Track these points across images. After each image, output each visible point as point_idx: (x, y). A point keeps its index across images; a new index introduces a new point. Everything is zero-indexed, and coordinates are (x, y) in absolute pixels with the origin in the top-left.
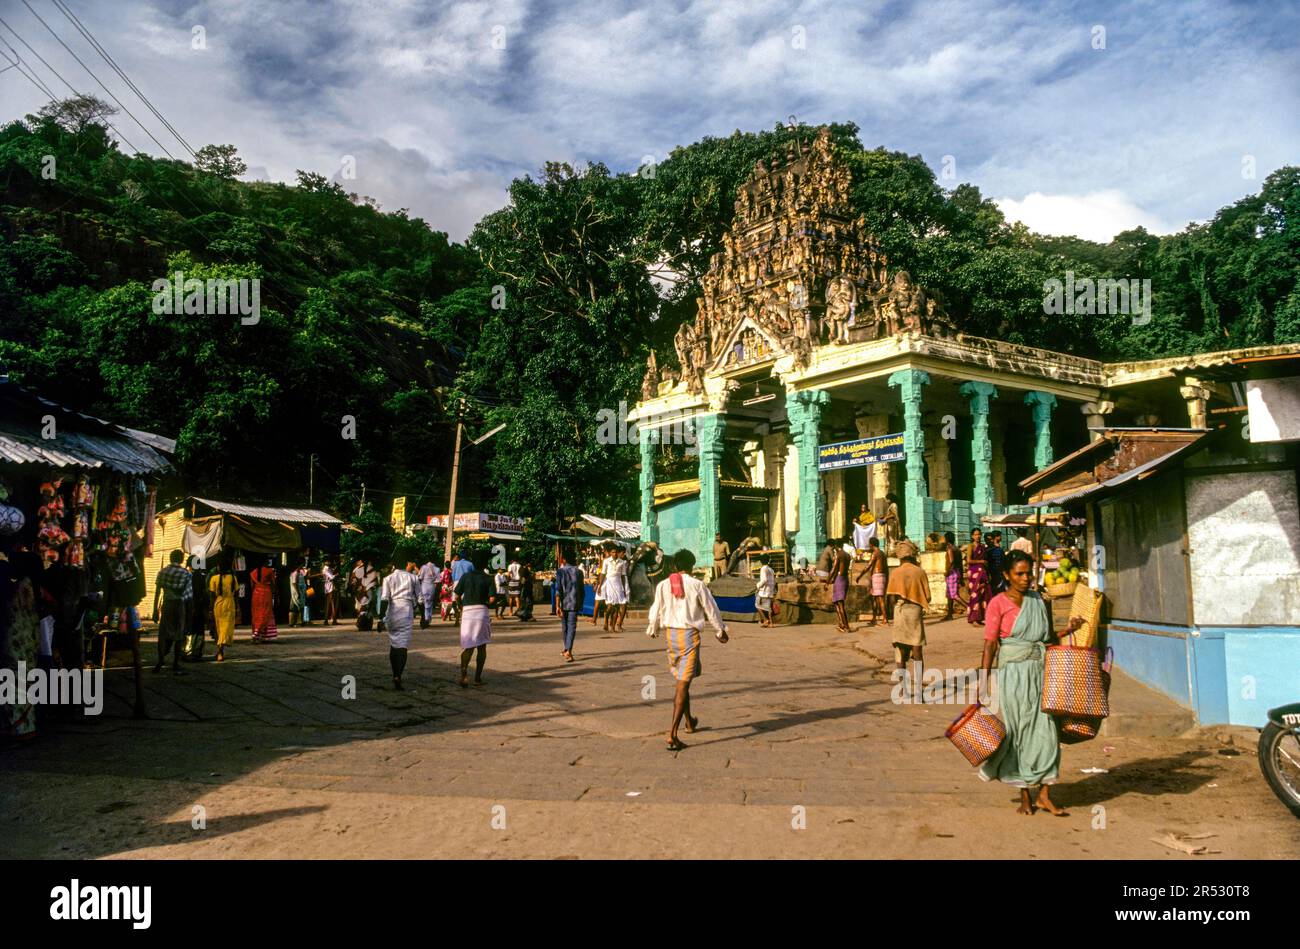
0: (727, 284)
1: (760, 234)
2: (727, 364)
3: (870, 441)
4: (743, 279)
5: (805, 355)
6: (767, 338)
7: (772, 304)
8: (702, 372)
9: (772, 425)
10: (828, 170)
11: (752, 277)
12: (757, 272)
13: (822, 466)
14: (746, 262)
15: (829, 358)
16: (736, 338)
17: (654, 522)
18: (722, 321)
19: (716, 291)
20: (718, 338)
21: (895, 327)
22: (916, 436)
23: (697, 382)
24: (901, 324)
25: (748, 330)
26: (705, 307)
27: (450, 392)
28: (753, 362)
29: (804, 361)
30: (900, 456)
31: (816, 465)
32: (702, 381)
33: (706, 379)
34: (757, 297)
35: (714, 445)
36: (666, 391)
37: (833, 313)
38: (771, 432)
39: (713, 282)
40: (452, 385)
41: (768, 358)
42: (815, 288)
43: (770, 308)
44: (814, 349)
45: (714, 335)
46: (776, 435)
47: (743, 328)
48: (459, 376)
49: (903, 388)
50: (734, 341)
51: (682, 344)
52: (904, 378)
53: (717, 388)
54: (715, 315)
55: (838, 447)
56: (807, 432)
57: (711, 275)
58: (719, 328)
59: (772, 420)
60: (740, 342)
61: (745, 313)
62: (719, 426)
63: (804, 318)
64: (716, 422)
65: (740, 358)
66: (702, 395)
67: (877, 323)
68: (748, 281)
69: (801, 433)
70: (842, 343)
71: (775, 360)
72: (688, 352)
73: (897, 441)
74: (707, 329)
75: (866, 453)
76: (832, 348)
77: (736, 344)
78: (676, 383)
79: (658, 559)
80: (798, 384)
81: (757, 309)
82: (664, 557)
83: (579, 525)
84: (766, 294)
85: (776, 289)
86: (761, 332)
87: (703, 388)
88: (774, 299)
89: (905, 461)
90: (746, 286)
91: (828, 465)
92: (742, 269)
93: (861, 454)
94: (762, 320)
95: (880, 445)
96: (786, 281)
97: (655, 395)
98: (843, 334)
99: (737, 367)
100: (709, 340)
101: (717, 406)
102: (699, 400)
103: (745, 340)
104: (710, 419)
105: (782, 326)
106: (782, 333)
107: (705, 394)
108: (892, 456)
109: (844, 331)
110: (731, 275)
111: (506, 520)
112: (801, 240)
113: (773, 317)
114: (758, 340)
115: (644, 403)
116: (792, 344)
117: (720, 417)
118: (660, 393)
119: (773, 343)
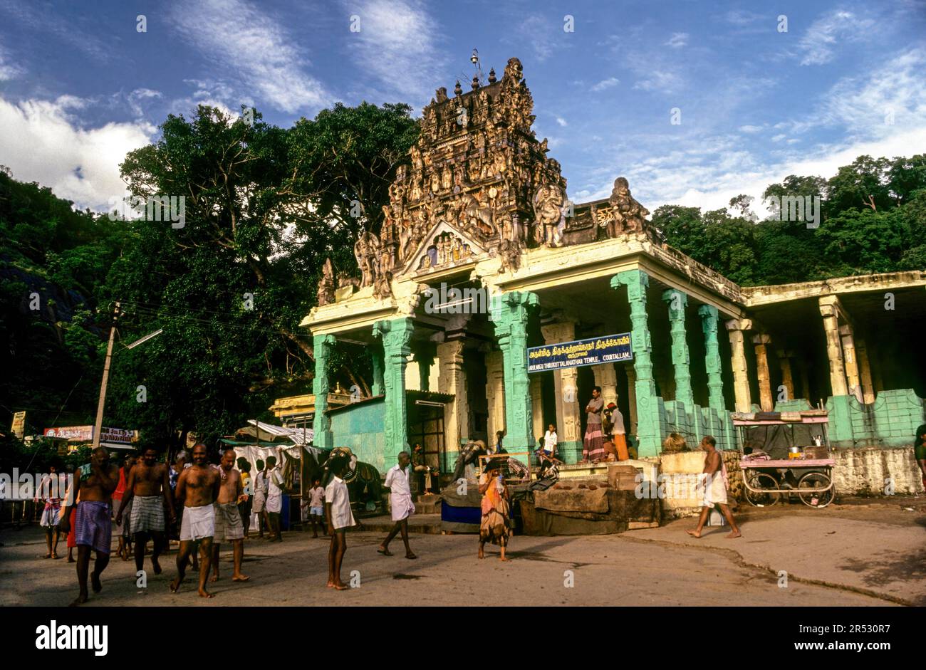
0: (416, 193)
1: (454, 146)
2: (419, 268)
3: (590, 342)
4: (435, 187)
5: (515, 257)
6: (467, 242)
7: (474, 209)
8: (390, 276)
9: (447, 334)
10: (517, 95)
11: (447, 184)
12: (452, 181)
13: (532, 368)
14: (439, 172)
15: (537, 261)
16: (431, 242)
17: (328, 428)
18: (412, 227)
19: (405, 200)
20: (408, 243)
21: (619, 229)
22: (646, 336)
23: (385, 286)
24: (626, 227)
25: (444, 234)
26: (392, 214)
27: (68, 326)
28: (452, 265)
29: (515, 263)
30: (626, 356)
31: (526, 367)
32: (390, 285)
33: (394, 283)
34: (453, 203)
35: (402, 348)
36: (345, 296)
37: (543, 217)
38: (446, 340)
39: (401, 191)
40: (70, 321)
41: (470, 261)
42: (522, 194)
43: (471, 213)
44: (524, 251)
45: (403, 241)
46: (452, 343)
47: (439, 232)
48: (76, 314)
49: (629, 288)
50: (428, 245)
51: (364, 251)
52: (632, 279)
53: (405, 292)
54: (404, 221)
55: (551, 349)
56: (515, 333)
57: (400, 184)
58: (410, 233)
59: (448, 329)
60: (434, 247)
61: (442, 218)
62: (408, 329)
63: (511, 222)
64: (405, 325)
65: (434, 263)
66: (390, 299)
67: (596, 227)
68: (442, 188)
69: (507, 335)
70: (553, 246)
71: (477, 263)
72: (371, 258)
73: (624, 341)
74: (395, 235)
75: (586, 354)
76: (543, 251)
77: (430, 248)
78: (356, 290)
79: (352, 465)
80: (503, 286)
81: (457, 213)
82: (358, 463)
83: (245, 430)
84: (466, 200)
85: (477, 196)
86: (460, 236)
87: (391, 292)
88: (474, 205)
89: (633, 361)
90: (440, 193)
91: (539, 367)
92: (435, 178)
93: (579, 355)
94: (462, 224)
95: (601, 345)
96: (488, 188)
97: (332, 300)
98: (553, 238)
99: (432, 270)
100: (397, 245)
101: (405, 310)
102: (387, 303)
103: (439, 245)
104: (398, 322)
105: (484, 230)
106: (485, 237)
107: (393, 297)
108: (616, 356)
109: (556, 234)
110: (421, 184)
111: (116, 432)
112: (503, 150)
113: (473, 222)
114: (454, 244)
115: (320, 309)
116: (500, 246)
117: (409, 320)
118: (337, 298)
119: (475, 247)
